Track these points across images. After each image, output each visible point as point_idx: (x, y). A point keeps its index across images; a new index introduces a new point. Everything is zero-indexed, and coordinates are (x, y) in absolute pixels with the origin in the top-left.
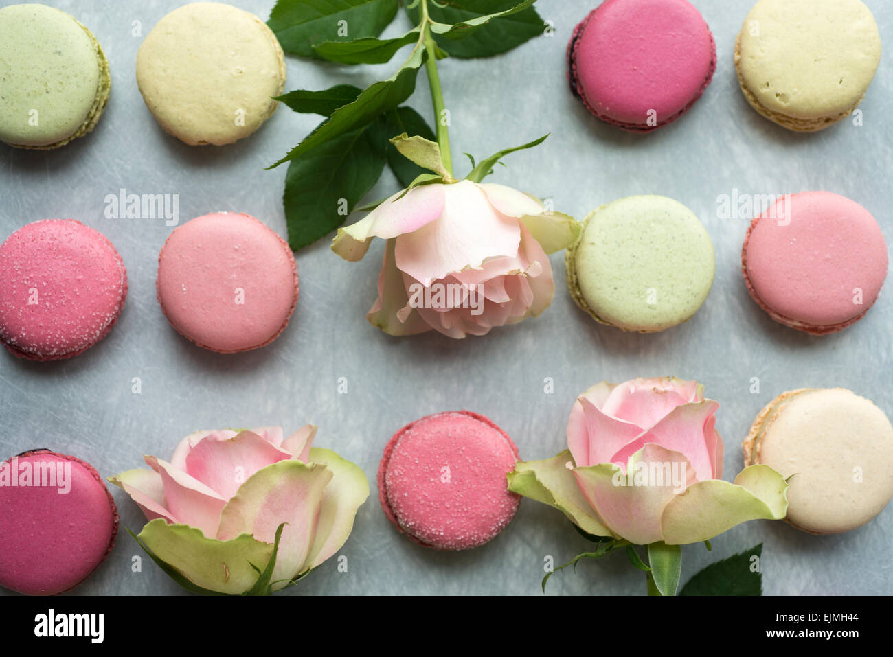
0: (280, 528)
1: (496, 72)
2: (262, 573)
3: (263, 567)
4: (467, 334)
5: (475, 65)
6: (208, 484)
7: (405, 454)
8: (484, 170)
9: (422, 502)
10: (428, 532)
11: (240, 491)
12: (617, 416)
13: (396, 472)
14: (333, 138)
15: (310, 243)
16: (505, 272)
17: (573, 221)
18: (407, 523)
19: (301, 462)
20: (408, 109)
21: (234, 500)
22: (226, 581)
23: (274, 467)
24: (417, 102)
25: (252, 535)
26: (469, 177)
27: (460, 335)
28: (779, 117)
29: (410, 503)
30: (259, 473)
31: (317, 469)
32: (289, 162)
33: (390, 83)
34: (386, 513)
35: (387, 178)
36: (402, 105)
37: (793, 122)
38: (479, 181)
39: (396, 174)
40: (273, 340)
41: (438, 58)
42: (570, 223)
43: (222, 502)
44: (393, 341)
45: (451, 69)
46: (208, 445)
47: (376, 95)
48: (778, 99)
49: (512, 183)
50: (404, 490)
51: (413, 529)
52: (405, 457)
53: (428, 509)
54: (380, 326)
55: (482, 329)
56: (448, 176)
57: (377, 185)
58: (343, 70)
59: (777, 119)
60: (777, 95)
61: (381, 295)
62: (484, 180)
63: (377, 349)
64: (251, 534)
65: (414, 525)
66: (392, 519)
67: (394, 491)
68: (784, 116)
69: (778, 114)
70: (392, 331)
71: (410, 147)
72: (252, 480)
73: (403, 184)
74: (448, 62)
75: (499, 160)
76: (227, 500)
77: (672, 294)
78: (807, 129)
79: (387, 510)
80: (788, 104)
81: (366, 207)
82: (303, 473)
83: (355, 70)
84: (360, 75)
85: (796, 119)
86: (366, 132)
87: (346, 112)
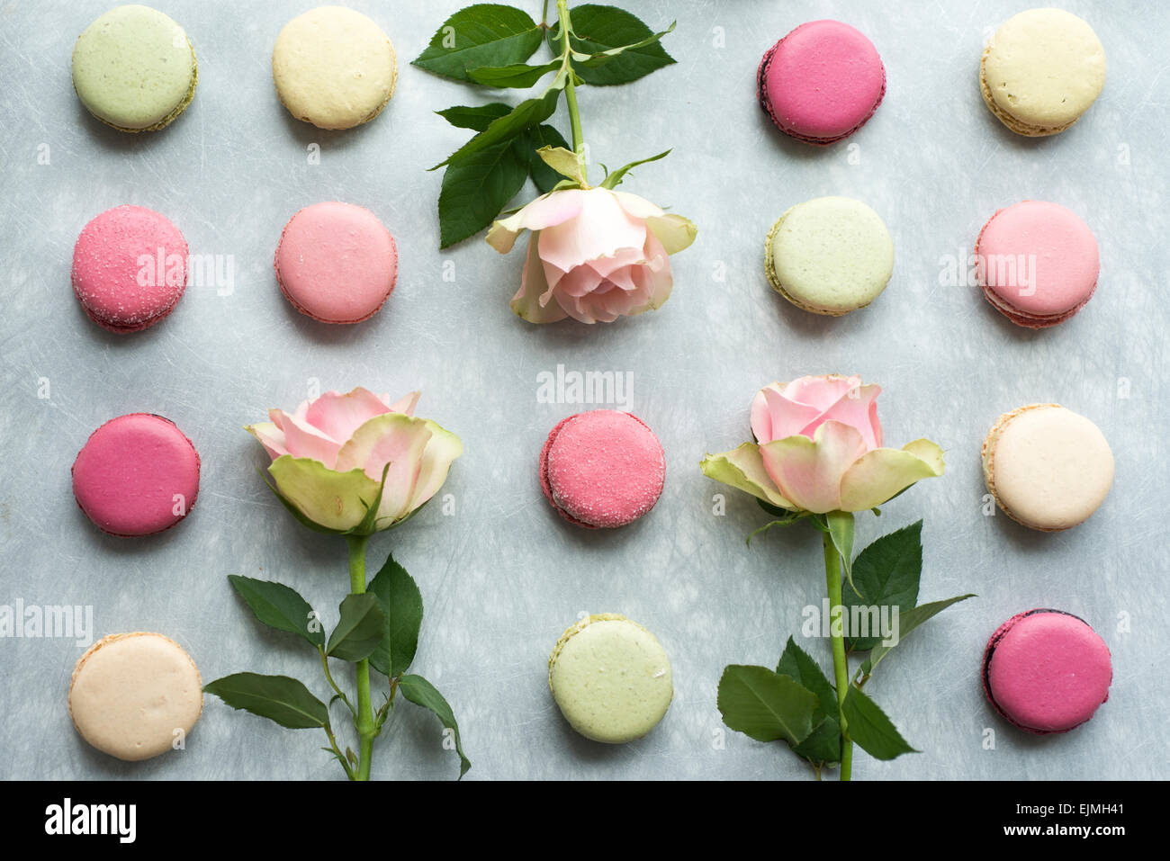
0: (388, 465)
1: (625, 97)
2: (370, 508)
3: (370, 503)
4: (597, 321)
5: (607, 91)
6: (324, 430)
7: (569, 436)
8: (616, 179)
9: (579, 479)
10: (579, 505)
11: (354, 435)
12: (798, 400)
13: (560, 451)
14: (483, 149)
15: (460, 241)
16: (633, 262)
17: (689, 225)
18: (561, 495)
19: (406, 415)
20: (548, 126)
21: (349, 443)
22: (339, 514)
23: (383, 417)
24: (557, 121)
25: (364, 470)
26: (602, 185)
27: (591, 321)
28: (1005, 115)
29: (567, 478)
30: (371, 421)
31: (419, 423)
32: (447, 166)
33: (540, 100)
34: (543, 487)
35: (529, 186)
36: (543, 123)
37: (1015, 122)
38: (611, 188)
39: (536, 184)
40: (366, 319)
41: (576, 85)
42: (687, 226)
43: (337, 446)
44: (530, 328)
45: (586, 94)
46: (326, 399)
47: (523, 113)
48: (1009, 99)
49: (638, 191)
50: (564, 466)
51: (566, 502)
52: (570, 439)
53: (582, 486)
54: (520, 314)
55: (610, 316)
56: (585, 184)
57: (520, 192)
58: (492, 93)
59: (1003, 117)
60: (1010, 96)
61: (524, 283)
62: (615, 188)
63: (516, 335)
64: (362, 468)
65: (567, 498)
66: (548, 493)
67: (554, 467)
68: (1008, 115)
69: (1005, 112)
70: (532, 317)
71: (553, 157)
72: (365, 426)
73: (542, 190)
74: (583, 88)
75: (629, 171)
76: (342, 443)
77: (853, 280)
78: (1023, 132)
79: (545, 486)
80: (1016, 106)
81: (513, 209)
82: (408, 426)
83: (503, 93)
84: (507, 98)
85: (1017, 121)
86: (512, 145)
87: (500, 125)
